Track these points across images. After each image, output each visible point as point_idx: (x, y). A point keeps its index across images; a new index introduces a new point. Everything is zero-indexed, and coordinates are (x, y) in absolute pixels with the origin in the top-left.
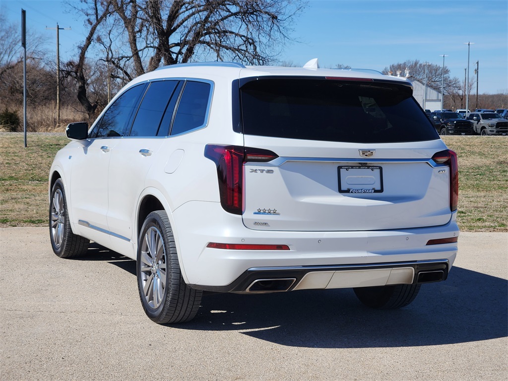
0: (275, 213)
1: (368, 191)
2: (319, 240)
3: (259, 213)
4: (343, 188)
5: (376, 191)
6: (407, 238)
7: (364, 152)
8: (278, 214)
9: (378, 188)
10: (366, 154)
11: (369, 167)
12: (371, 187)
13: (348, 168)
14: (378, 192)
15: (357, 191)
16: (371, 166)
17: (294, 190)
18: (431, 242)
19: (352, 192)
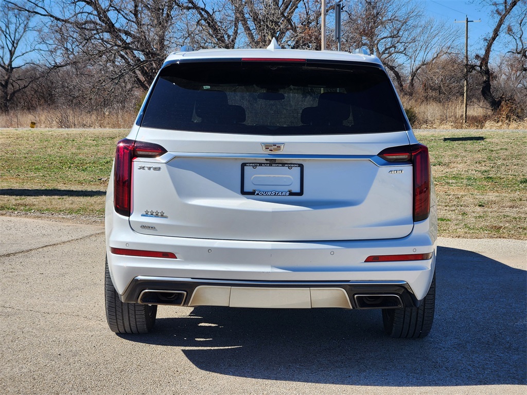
0: (162, 216)
1: (280, 194)
2: (210, 250)
3: (146, 215)
4: (246, 189)
5: (291, 194)
6: (332, 253)
7: (267, 146)
8: (166, 217)
9: (298, 190)
10: (270, 148)
11: (283, 164)
12: (287, 189)
13: (256, 165)
14: (296, 195)
15: (266, 193)
16: (287, 164)
17: (182, 190)
18: (370, 259)
19: (258, 194)
